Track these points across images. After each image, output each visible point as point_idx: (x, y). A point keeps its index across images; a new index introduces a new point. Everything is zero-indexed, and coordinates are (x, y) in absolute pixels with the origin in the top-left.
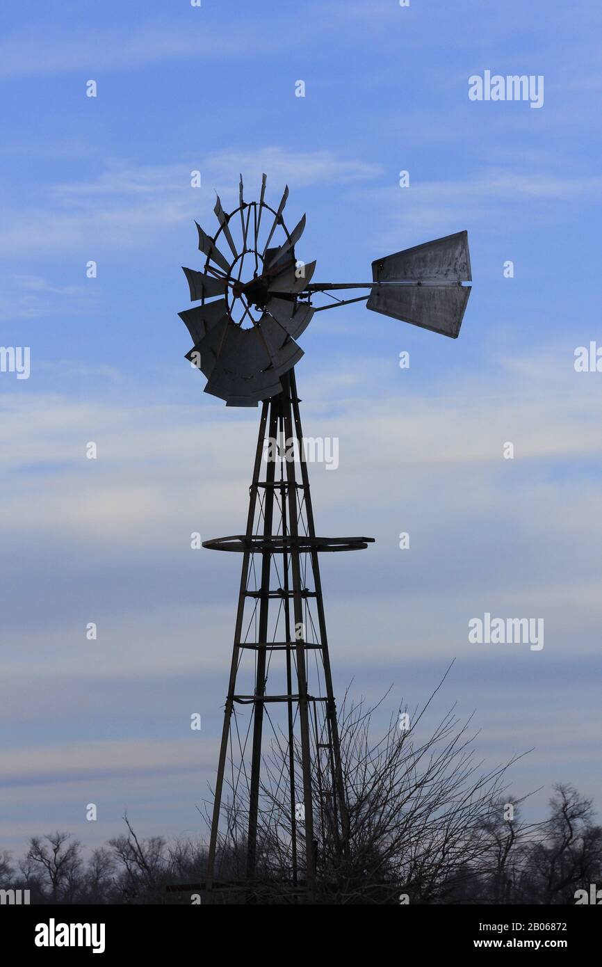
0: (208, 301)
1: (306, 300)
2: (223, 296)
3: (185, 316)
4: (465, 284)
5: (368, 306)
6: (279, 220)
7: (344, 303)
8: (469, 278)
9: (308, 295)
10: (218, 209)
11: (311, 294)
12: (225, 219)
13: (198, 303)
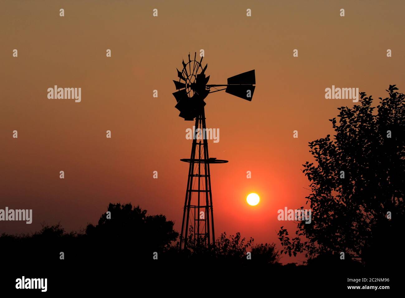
0: (181, 90)
1: (209, 89)
2: (184, 88)
3: (175, 94)
4: (254, 85)
5: (226, 91)
6: (200, 65)
7: (219, 90)
8: (255, 84)
9: (209, 88)
10: (183, 63)
11: (210, 88)
12: (185, 65)
13: (178, 90)
